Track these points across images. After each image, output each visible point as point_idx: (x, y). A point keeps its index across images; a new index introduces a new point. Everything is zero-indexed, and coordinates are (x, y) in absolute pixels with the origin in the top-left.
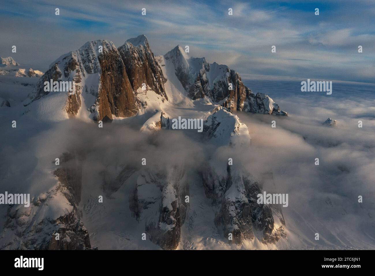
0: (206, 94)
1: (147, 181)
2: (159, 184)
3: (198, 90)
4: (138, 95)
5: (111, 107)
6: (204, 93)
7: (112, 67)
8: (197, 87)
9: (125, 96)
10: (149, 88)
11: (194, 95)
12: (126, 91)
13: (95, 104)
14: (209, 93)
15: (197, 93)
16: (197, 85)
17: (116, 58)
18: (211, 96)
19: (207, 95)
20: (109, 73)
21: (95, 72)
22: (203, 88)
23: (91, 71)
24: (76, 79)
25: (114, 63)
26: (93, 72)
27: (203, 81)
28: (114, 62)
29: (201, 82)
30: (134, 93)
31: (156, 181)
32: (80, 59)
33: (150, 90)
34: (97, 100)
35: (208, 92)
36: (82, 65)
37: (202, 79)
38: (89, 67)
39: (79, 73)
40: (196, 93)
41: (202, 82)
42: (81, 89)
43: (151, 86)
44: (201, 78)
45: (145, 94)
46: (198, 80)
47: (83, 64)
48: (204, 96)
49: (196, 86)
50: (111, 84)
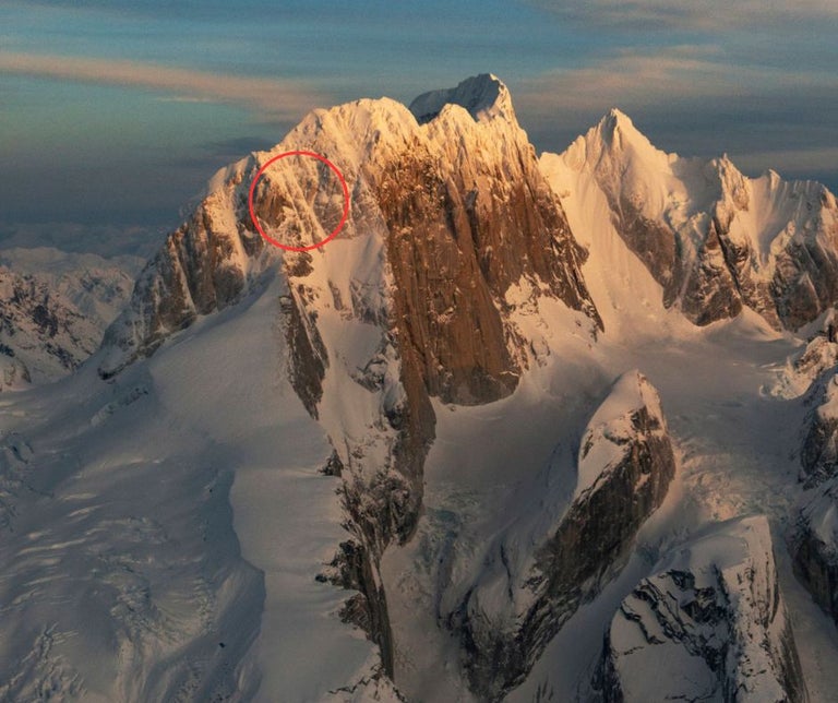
0: (746, 300)
1: (650, 635)
2: (699, 644)
3: (717, 286)
4: (514, 317)
5: (424, 365)
6: (739, 297)
7: (414, 206)
8: (708, 273)
9: (470, 320)
10: (543, 286)
11: (699, 305)
12: (475, 299)
13: (381, 356)
14: (760, 294)
15: (714, 297)
16: (708, 266)
17: (428, 172)
18: (767, 308)
19: (753, 305)
20: (405, 230)
21: (360, 230)
22: (735, 275)
23: (344, 228)
24: (292, 260)
25: (418, 192)
26: (351, 230)
27: (734, 250)
28: (419, 186)
29: (724, 250)
30: (498, 306)
31: (685, 632)
32: (294, 181)
33: (547, 293)
34: (388, 339)
35: (754, 290)
36: (303, 202)
37: (728, 241)
38: (335, 210)
39: (299, 238)
40: (707, 298)
41: (730, 251)
42: (315, 297)
43: (547, 278)
44: (722, 237)
45: (533, 308)
46: (712, 246)
47: (308, 198)
48: (740, 308)
49: (704, 268)
50: (418, 275)
